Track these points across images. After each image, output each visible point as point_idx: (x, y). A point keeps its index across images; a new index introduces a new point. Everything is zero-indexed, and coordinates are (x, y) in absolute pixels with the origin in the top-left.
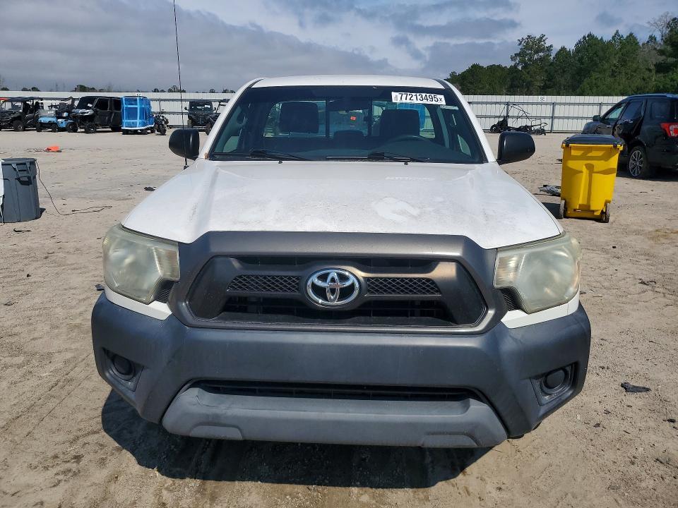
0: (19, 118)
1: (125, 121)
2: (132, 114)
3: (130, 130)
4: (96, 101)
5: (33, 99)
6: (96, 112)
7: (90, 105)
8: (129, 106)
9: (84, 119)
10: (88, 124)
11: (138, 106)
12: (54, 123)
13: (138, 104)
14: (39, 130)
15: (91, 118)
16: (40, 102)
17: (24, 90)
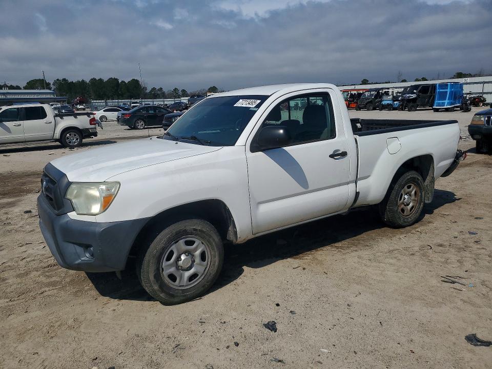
0: (371, 102)
1: (436, 102)
2: (443, 96)
3: (440, 109)
4: (420, 88)
5: (382, 89)
6: (418, 96)
7: (415, 91)
8: (441, 90)
9: (409, 101)
10: (411, 104)
11: (449, 90)
12: (390, 105)
13: (449, 88)
14: (381, 110)
15: (414, 100)
16: (387, 90)
17: (417, 80)
